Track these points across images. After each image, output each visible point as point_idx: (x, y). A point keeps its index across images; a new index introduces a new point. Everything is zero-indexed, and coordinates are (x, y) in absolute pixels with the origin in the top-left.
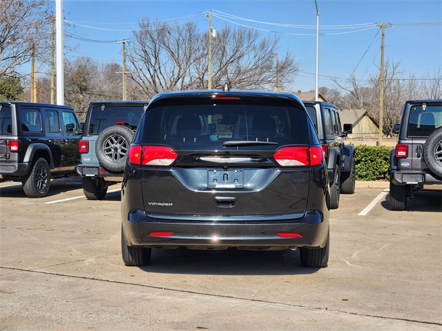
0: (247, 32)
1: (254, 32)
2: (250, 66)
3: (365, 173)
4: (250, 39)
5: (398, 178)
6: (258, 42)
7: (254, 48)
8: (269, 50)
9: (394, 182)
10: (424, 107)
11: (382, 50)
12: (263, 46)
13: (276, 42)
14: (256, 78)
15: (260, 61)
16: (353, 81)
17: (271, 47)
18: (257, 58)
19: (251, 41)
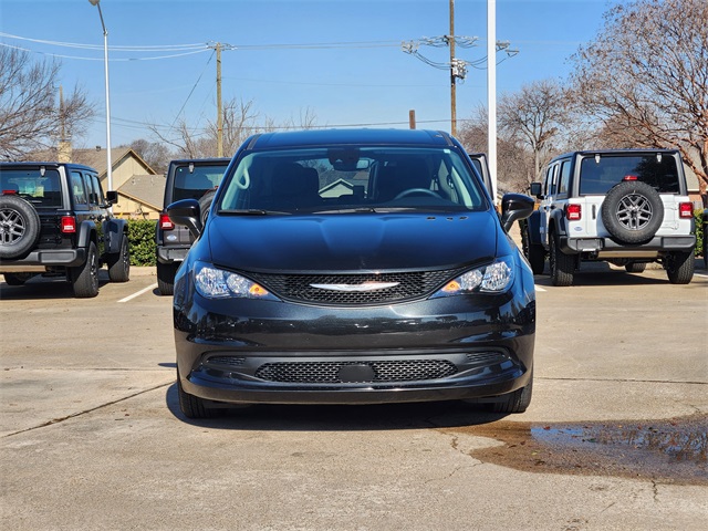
0: (9, 53)
1: (20, 55)
2: (15, 109)
3: (147, 257)
4: (12, 66)
5: (163, 255)
6: (26, 71)
7: (21, 80)
8: (45, 83)
9: (160, 260)
10: (191, 167)
11: (219, 85)
12: (35, 76)
13: (55, 70)
14: (27, 127)
15: (32, 101)
16: (183, 130)
17: (47, 79)
18: (27, 94)
19: (14, 68)
